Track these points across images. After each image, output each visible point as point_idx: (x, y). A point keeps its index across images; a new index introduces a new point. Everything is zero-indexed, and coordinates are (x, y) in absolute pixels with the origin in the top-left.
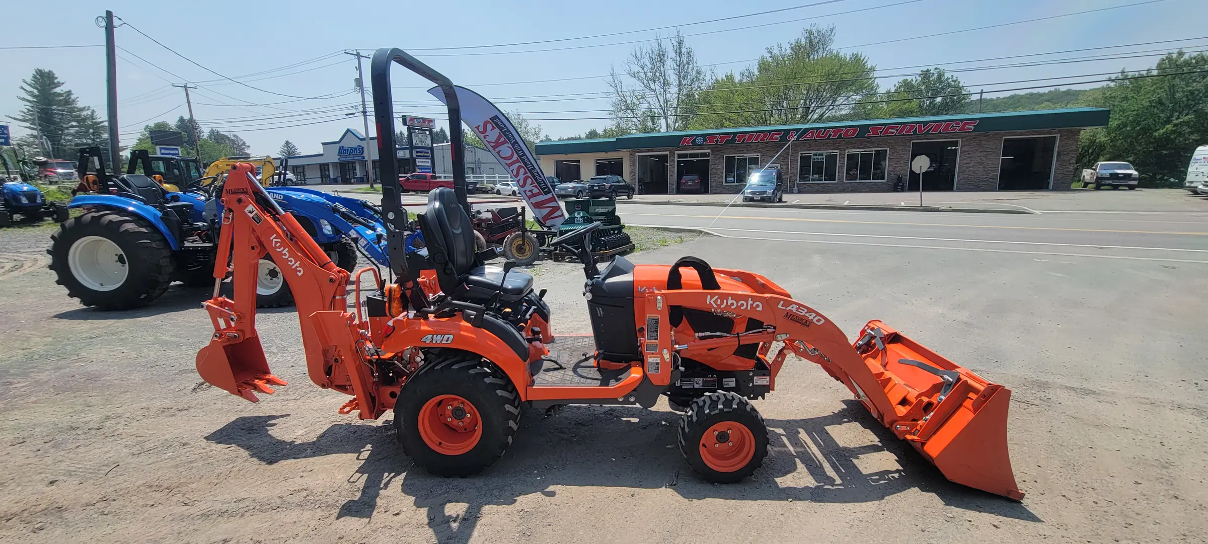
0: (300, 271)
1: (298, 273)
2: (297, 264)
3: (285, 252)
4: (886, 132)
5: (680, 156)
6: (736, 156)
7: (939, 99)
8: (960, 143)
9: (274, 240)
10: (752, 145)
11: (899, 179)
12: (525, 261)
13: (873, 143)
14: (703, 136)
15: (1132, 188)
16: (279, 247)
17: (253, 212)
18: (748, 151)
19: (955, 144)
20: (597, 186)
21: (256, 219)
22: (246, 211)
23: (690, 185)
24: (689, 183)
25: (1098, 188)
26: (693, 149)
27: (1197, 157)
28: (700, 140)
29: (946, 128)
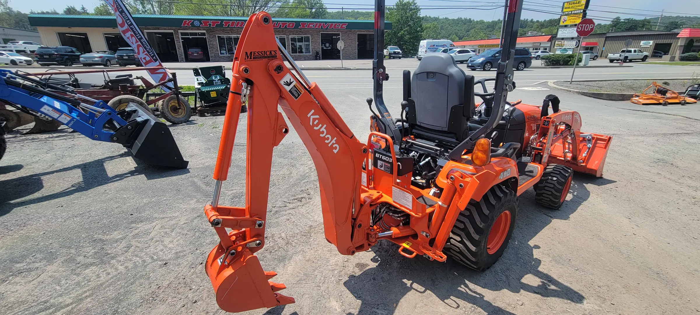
0: (336, 148)
1: (334, 150)
2: (334, 141)
3: (323, 129)
4: (309, 27)
5: (182, 34)
6: (225, 36)
7: (314, 10)
8: (341, 35)
9: (312, 117)
10: (234, 29)
11: (317, 53)
12: (183, 119)
13: (303, 32)
14: (199, 20)
15: (400, 58)
16: (317, 125)
17: (291, 83)
18: (232, 33)
19: (339, 35)
20: (126, 56)
21: (295, 93)
22: (282, 82)
23: (196, 56)
24: (195, 54)
25: (390, 58)
26: (192, 29)
27: (422, 45)
28: (197, 23)
29: (335, 27)
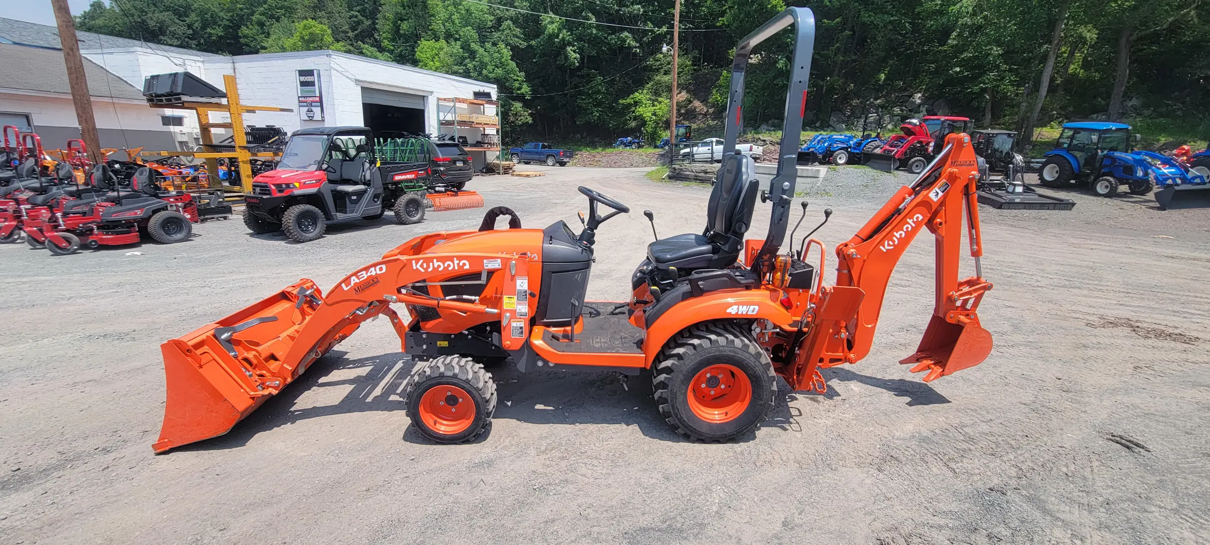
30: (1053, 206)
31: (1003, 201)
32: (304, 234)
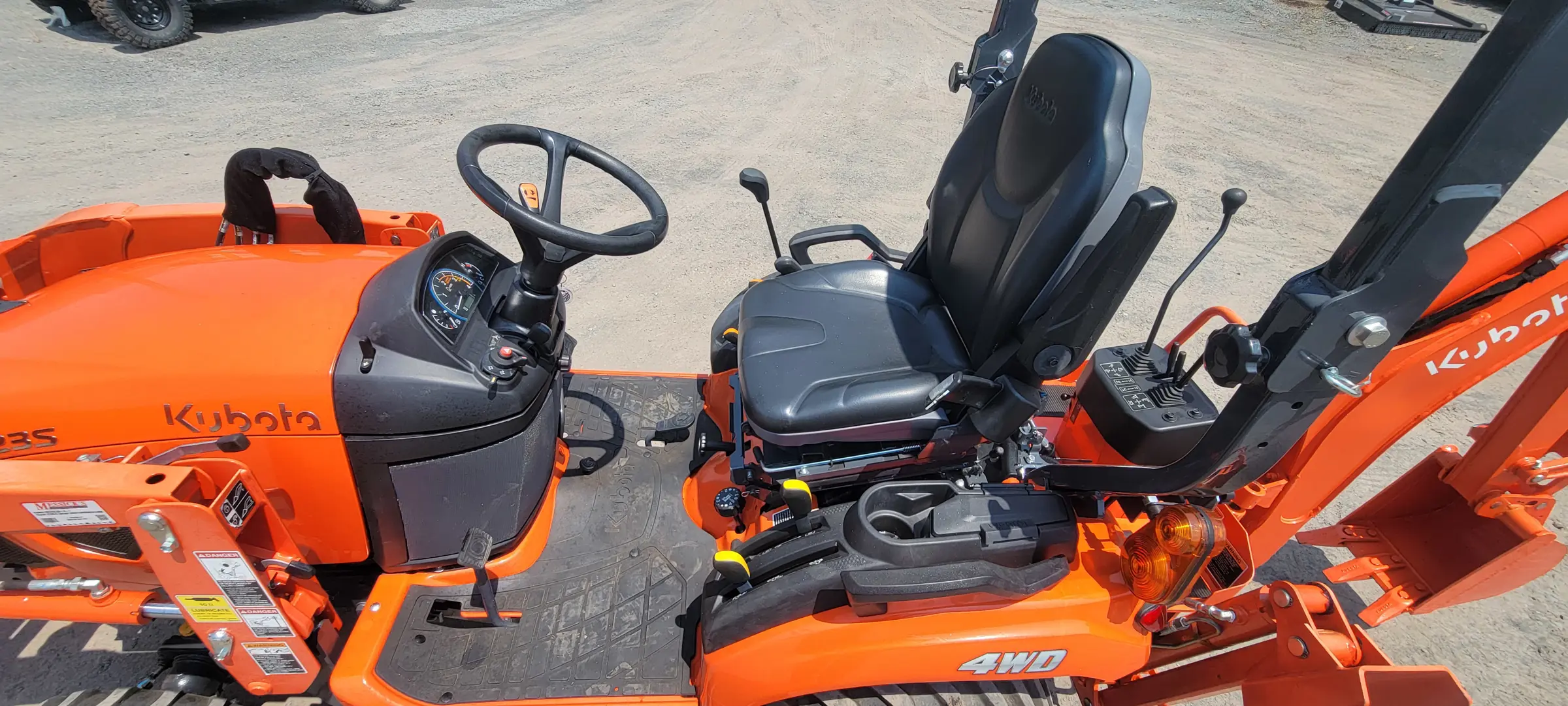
30: (1453, 32)
31: (1382, 18)
32: (146, 32)
